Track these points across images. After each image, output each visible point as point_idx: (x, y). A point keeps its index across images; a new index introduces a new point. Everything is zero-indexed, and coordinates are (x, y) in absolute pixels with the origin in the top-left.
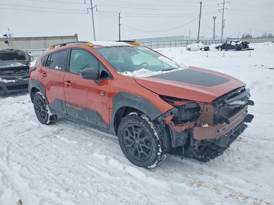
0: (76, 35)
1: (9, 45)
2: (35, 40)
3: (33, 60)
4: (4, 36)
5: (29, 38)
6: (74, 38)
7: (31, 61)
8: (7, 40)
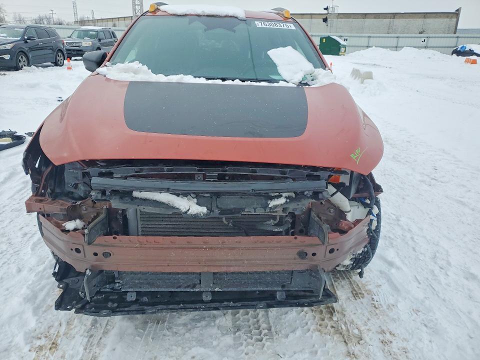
0: (457, 10)
1: (327, 25)
2: (375, 18)
3: (344, 53)
4: (325, 9)
5: (366, 14)
6: (452, 17)
7: (340, 53)
8: (327, 17)
